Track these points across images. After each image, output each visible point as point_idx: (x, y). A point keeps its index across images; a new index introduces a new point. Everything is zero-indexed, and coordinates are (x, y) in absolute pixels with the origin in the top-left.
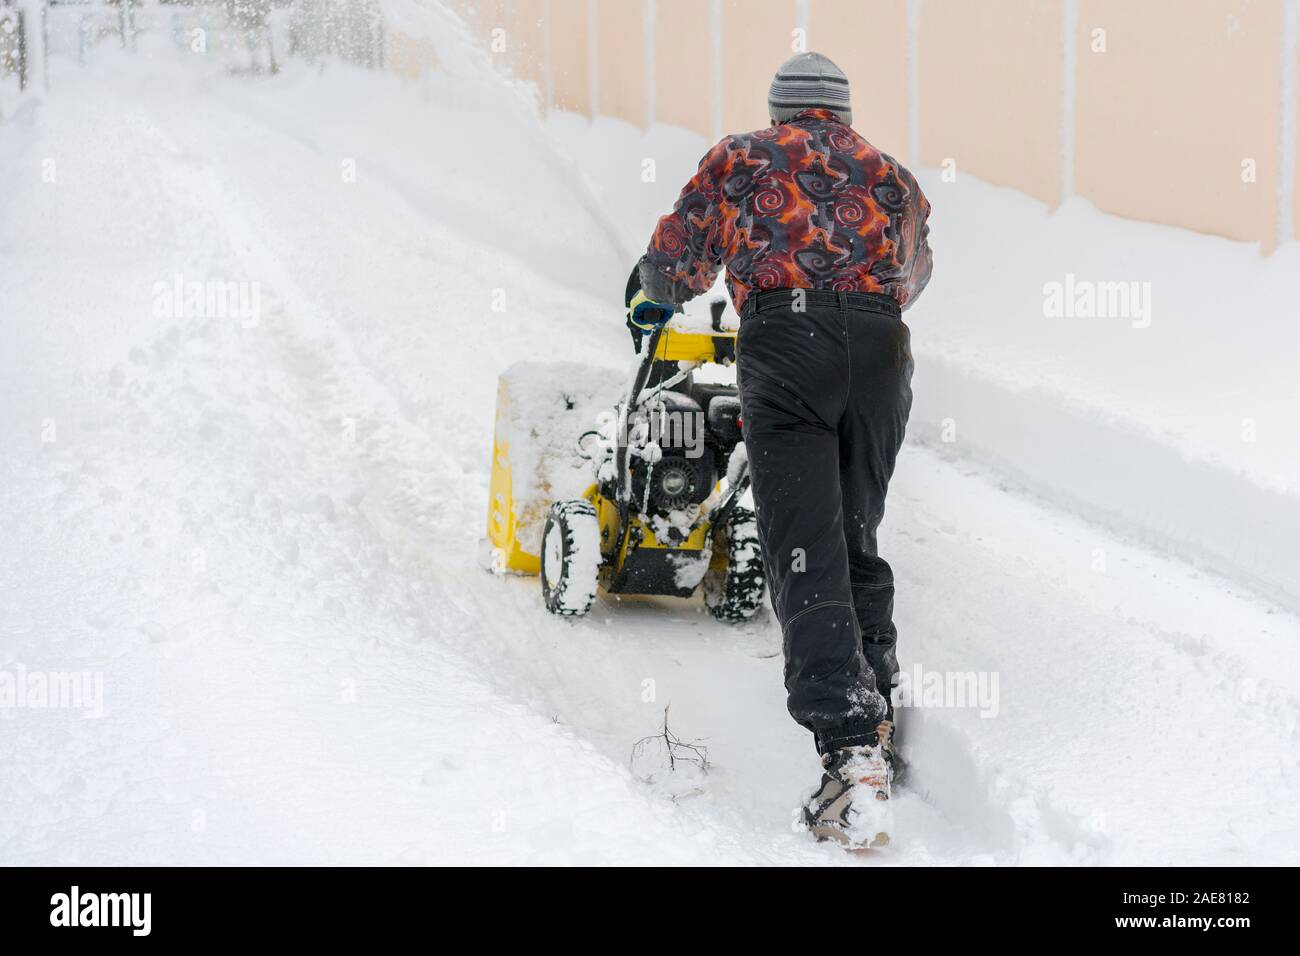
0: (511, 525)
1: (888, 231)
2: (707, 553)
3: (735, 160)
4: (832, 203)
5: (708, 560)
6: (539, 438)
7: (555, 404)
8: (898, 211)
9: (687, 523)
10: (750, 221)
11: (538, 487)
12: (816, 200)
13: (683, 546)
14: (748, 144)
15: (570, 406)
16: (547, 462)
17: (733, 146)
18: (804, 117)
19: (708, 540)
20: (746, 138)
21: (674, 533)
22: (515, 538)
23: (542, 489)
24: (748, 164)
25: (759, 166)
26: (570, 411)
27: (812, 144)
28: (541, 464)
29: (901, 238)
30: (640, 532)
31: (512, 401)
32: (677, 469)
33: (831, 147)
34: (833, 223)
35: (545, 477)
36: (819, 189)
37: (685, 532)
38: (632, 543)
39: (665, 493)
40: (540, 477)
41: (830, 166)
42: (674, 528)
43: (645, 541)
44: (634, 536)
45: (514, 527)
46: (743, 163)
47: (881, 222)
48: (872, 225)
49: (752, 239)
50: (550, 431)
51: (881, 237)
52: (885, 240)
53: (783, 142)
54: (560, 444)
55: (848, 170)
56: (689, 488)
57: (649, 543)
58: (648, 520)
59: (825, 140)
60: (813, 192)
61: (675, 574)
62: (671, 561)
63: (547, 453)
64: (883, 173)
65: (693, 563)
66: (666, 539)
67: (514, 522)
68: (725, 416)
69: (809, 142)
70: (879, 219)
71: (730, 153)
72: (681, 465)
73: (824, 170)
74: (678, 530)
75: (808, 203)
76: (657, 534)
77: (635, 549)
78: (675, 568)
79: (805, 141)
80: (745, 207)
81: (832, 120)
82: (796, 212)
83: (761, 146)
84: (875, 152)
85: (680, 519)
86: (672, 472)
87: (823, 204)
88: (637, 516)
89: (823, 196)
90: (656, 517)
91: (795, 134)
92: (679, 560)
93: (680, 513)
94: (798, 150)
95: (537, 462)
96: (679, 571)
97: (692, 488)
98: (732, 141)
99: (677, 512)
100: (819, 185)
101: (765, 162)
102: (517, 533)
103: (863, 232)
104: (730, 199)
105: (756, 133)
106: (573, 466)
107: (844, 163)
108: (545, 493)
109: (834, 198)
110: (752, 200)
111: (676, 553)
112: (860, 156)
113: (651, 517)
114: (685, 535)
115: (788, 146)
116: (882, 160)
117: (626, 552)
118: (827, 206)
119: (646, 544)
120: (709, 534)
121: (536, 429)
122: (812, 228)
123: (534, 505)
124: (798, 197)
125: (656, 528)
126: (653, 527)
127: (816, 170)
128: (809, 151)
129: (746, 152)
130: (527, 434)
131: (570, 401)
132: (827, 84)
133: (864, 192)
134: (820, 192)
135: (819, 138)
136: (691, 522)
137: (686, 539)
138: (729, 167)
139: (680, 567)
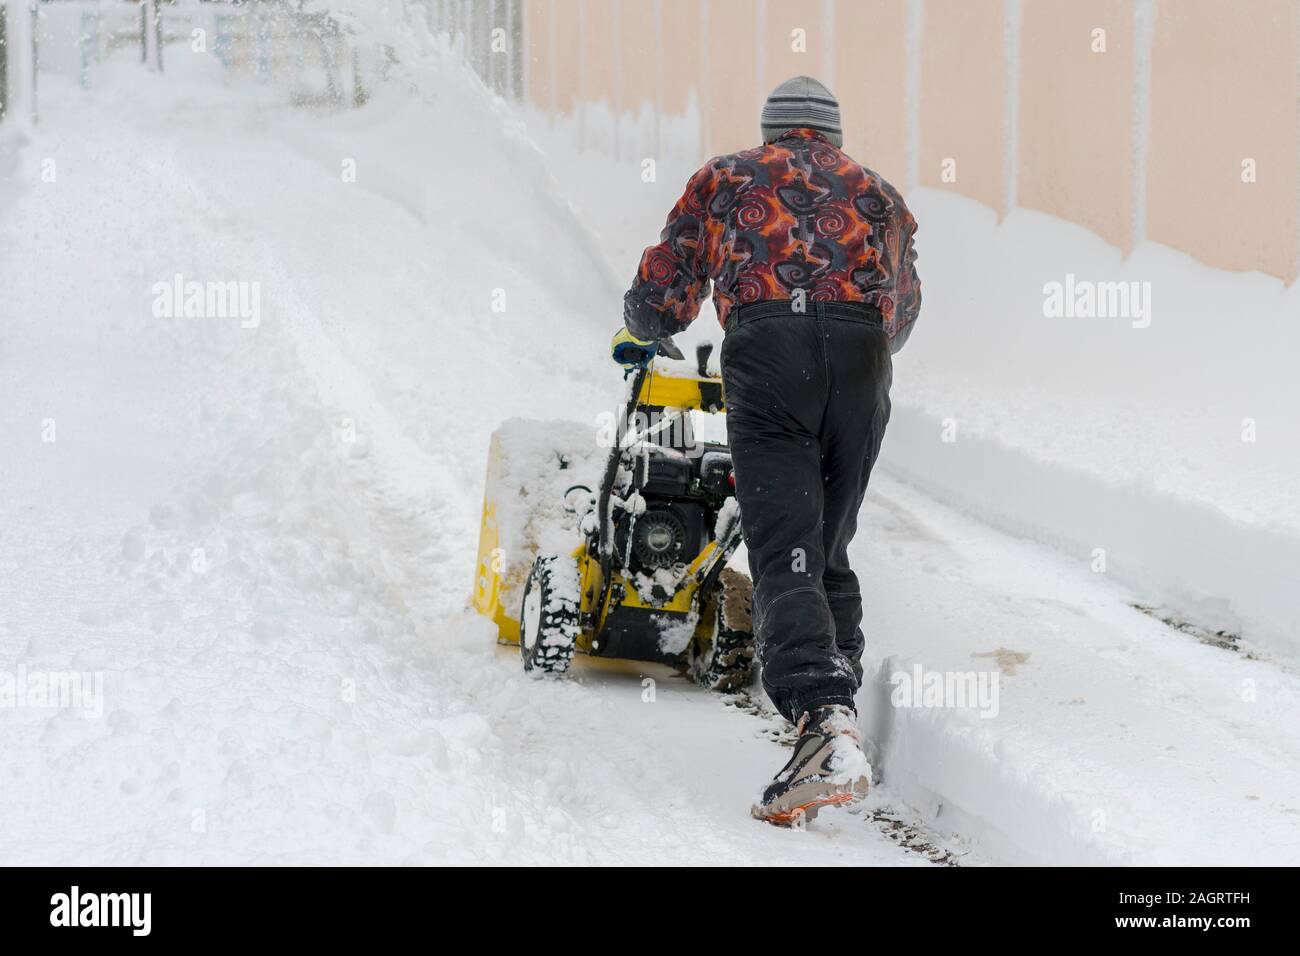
0: (495, 586)
1: (870, 240)
2: (694, 616)
3: (720, 178)
4: (813, 215)
5: (695, 623)
6: (528, 497)
7: (548, 462)
8: (880, 220)
9: (673, 582)
10: (733, 235)
11: (525, 547)
12: (797, 213)
13: (668, 606)
14: (733, 163)
15: (564, 465)
16: (536, 522)
17: (718, 166)
18: (790, 137)
19: (694, 602)
20: (731, 158)
21: (658, 592)
22: (498, 600)
23: (529, 551)
24: (731, 181)
25: (742, 182)
26: (564, 470)
27: (794, 162)
28: (529, 524)
29: (885, 245)
30: (622, 588)
31: (503, 457)
32: (663, 524)
33: (814, 164)
34: (813, 235)
35: (532, 538)
36: (800, 203)
37: (670, 591)
38: (613, 600)
39: (649, 548)
40: (527, 537)
41: (811, 182)
42: (658, 586)
43: (626, 599)
44: (617, 593)
45: (498, 589)
46: (727, 180)
47: (863, 230)
48: (854, 234)
49: (735, 251)
50: (540, 490)
51: (863, 244)
52: (867, 247)
53: (765, 160)
54: (550, 504)
55: (830, 185)
56: (676, 546)
57: (631, 601)
58: (631, 577)
59: (808, 159)
60: (794, 206)
61: (659, 637)
62: (655, 622)
63: (538, 511)
64: (864, 186)
65: (678, 626)
66: (649, 598)
67: (498, 584)
68: (716, 471)
69: (791, 160)
70: (860, 228)
71: (716, 173)
72: (667, 520)
73: (805, 186)
74: (662, 588)
75: (789, 216)
76: (640, 592)
77: (617, 607)
78: (659, 630)
79: (787, 159)
80: (728, 222)
81: (817, 139)
82: (776, 225)
83: (745, 164)
84: (857, 167)
85: (666, 578)
86: (658, 527)
87: (804, 217)
88: (620, 573)
89: (803, 210)
90: (639, 574)
91: (777, 153)
92: (663, 622)
93: (666, 572)
94: (781, 167)
95: (525, 522)
96: (663, 633)
97: (679, 545)
98: (718, 160)
99: (663, 570)
100: (801, 200)
101: (748, 179)
102: (500, 596)
103: (844, 241)
104: (715, 216)
105: (741, 153)
106: (563, 528)
107: (826, 180)
108: (532, 554)
109: (815, 211)
110: (735, 213)
111: (661, 613)
112: (841, 172)
113: (634, 573)
114: (669, 594)
115: (771, 163)
116: (864, 172)
117: (608, 610)
118: (808, 219)
119: (628, 603)
120: (696, 596)
121: (526, 488)
122: (792, 240)
123: (519, 567)
124: (779, 211)
125: (639, 586)
126: (636, 584)
127: (798, 186)
128: (791, 168)
129: (731, 170)
130: (517, 491)
131: (564, 460)
132: (813, 105)
133: (846, 203)
134: (802, 206)
135: (801, 156)
136: (678, 581)
137: (671, 599)
138: (714, 185)
139: (664, 629)
